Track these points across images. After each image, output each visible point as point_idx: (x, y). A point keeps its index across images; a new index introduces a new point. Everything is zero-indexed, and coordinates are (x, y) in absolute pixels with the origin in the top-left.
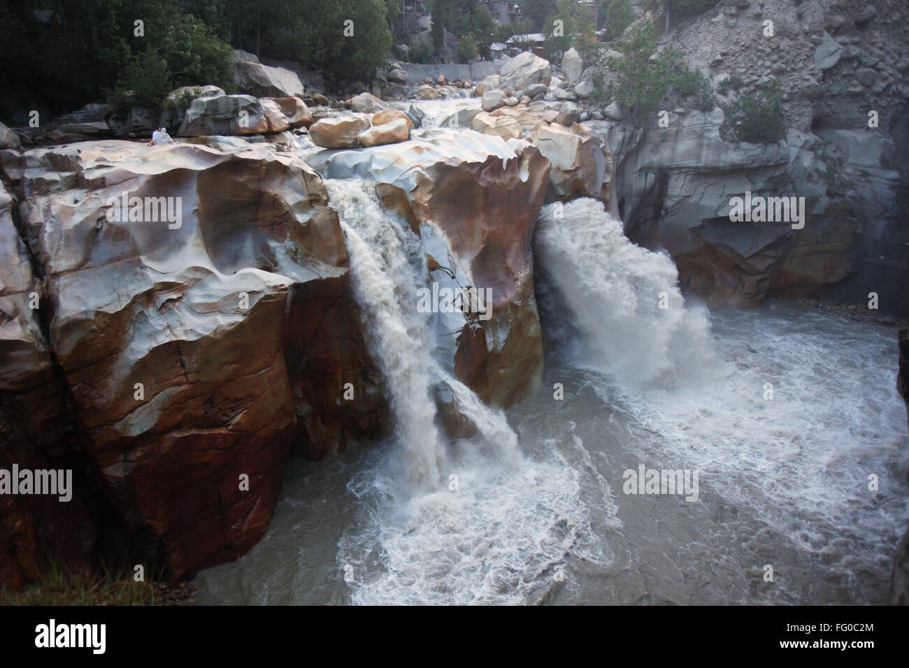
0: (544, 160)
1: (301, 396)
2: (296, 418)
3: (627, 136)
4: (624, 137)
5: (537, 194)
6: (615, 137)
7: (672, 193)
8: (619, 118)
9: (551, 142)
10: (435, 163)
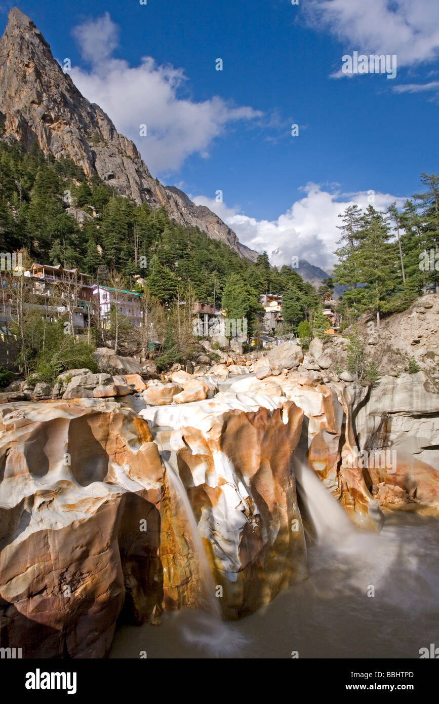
0: (299, 409)
1: (130, 573)
2: (125, 590)
3: (357, 392)
4: (355, 393)
5: (295, 432)
6: (348, 393)
7: (395, 430)
8: (350, 380)
9: (303, 397)
10: (222, 413)
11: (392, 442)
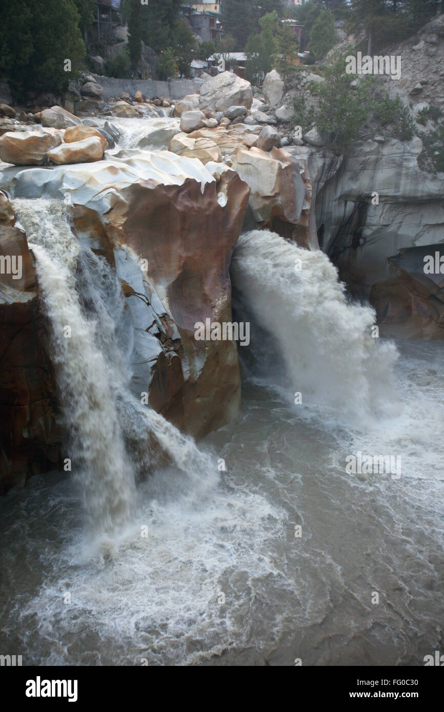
0: (243, 185)
3: (327, 163)
4: (324, 164)
5: (236, 219)
6: (315, 164)
7: (371, 222)
8: (319, 144)
9: (251, 166)
10: (130, 185)
11: (365, 239)
